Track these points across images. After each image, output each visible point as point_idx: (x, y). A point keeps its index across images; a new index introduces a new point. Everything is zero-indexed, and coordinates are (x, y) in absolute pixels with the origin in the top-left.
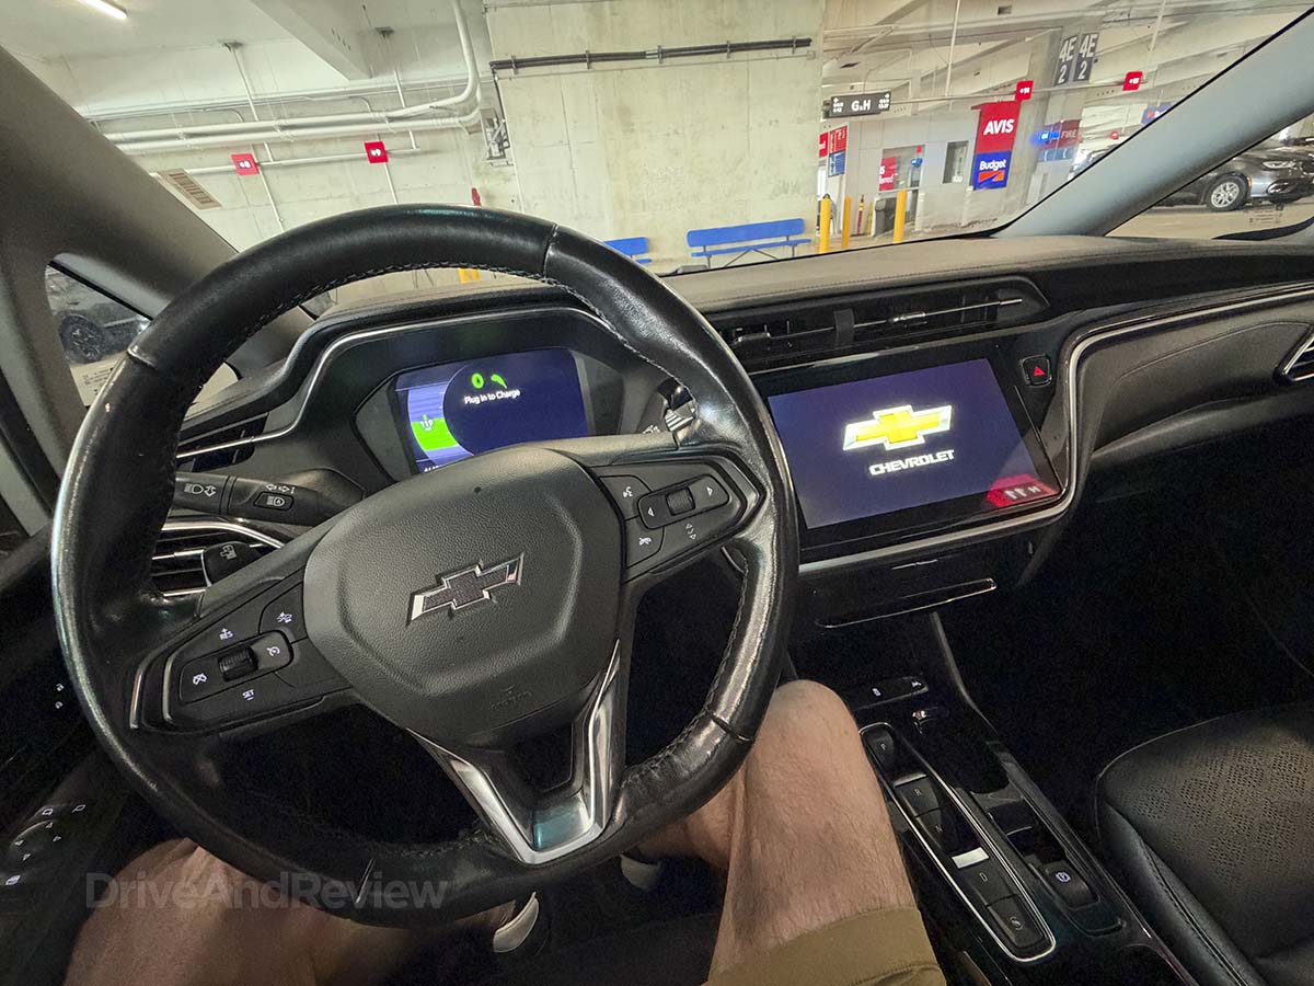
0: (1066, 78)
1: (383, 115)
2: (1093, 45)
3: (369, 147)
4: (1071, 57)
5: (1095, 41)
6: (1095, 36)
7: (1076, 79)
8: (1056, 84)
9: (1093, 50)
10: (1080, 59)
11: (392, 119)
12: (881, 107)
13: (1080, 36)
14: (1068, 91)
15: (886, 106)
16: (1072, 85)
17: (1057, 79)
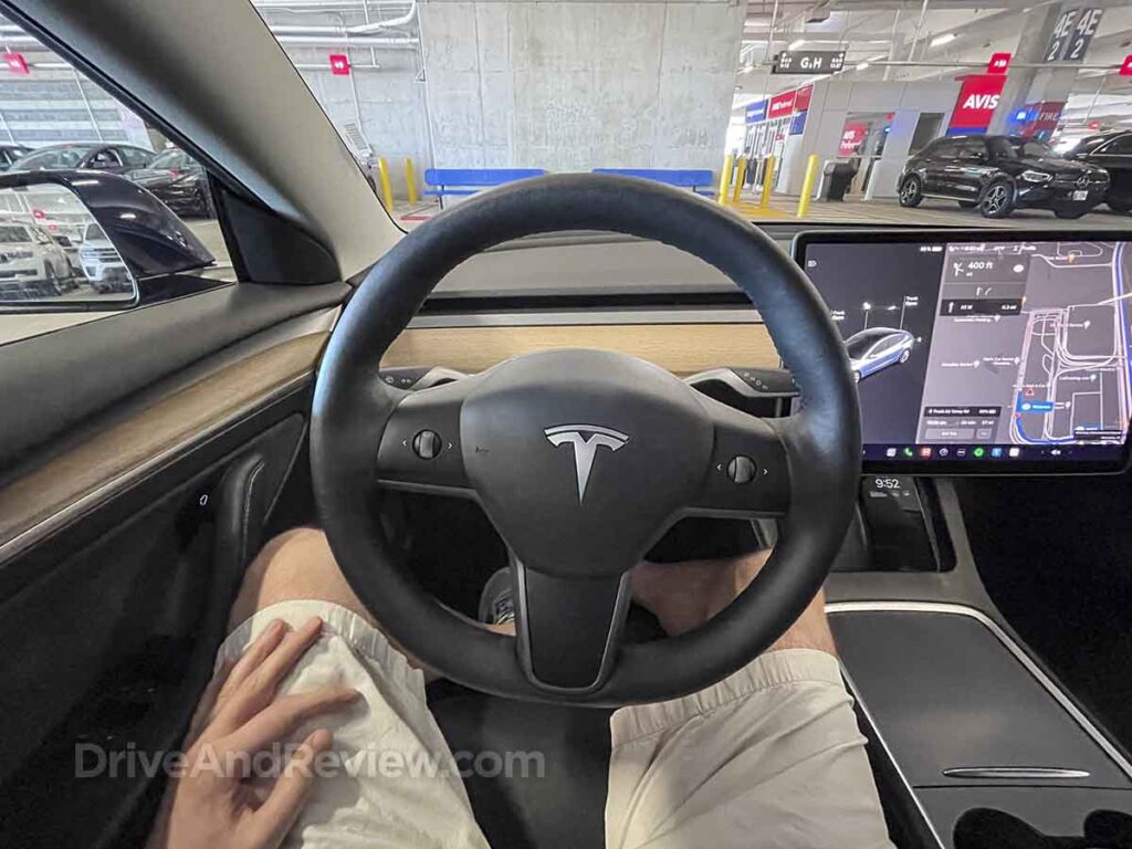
0: (1056, 56)
1: (344, 30)
2: (1093, 21)
3: (334, 58)
4: (1066, 33)
5: (1098, 17)
6: (1098, 12)
7: (1067, 57)
8: (1045, 61)
9: (1094, 27)
10: (1076, 35)
11: (351, 35)
12: (832, 66)
13: (1081, 11)
14: (1056, 69)
15: (838, 66)
16: (1060, 63)
17: (1048, 55)
